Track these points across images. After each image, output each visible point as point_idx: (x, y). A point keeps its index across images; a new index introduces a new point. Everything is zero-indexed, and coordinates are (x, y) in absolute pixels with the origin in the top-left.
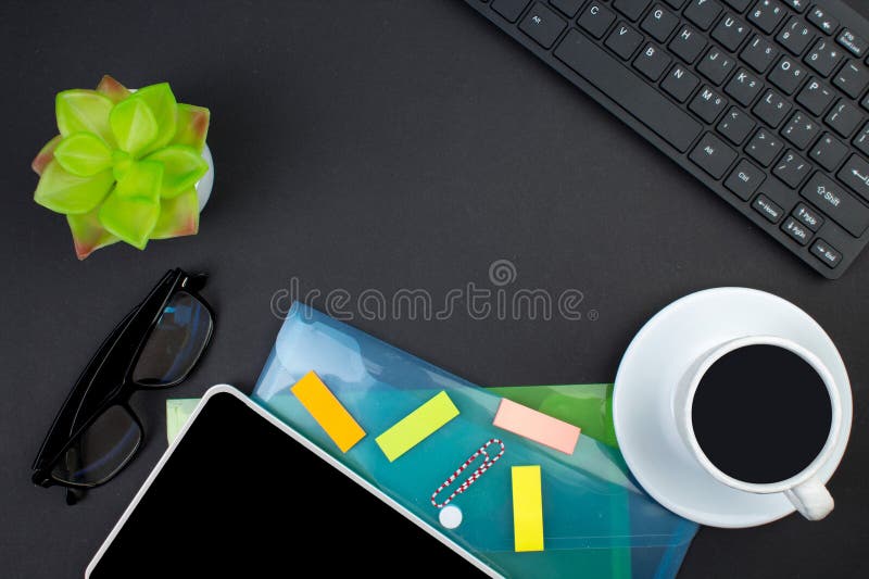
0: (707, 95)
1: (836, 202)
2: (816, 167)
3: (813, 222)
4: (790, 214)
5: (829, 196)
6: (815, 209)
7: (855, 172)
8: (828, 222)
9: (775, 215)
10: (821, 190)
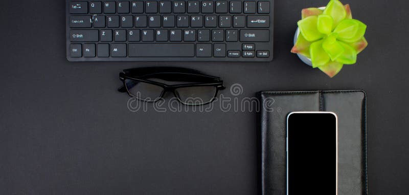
0: (187, 33)
1: (253, 35)
2: (239, 29)
3: (251, 47)
4: (242, 50)
5: (250, 35)
6: (249, 42)
7: (252, 21)
8: (255, 43)
9: (237, 54)
10: (246, 35)
